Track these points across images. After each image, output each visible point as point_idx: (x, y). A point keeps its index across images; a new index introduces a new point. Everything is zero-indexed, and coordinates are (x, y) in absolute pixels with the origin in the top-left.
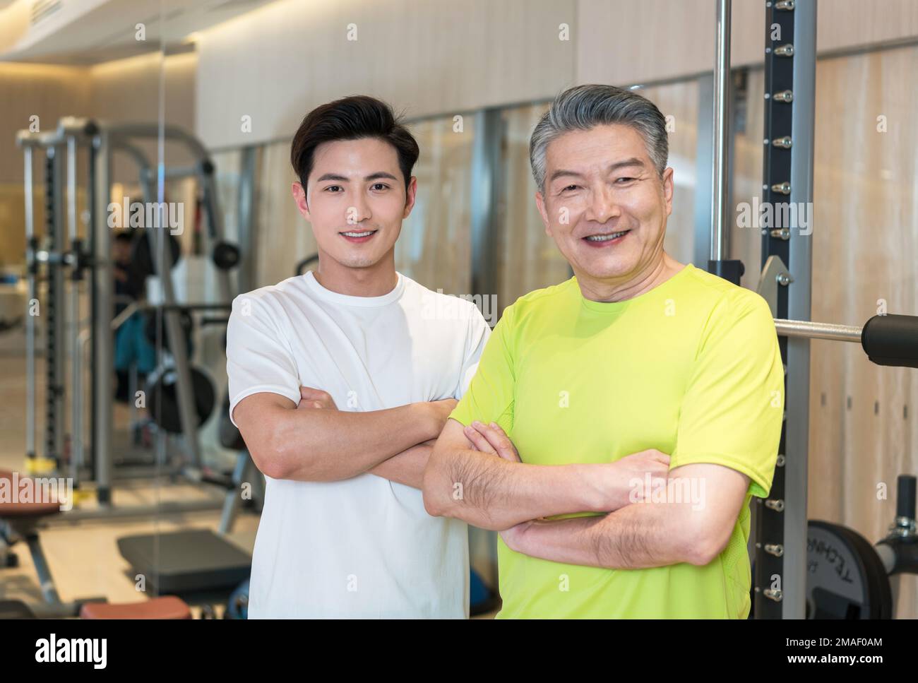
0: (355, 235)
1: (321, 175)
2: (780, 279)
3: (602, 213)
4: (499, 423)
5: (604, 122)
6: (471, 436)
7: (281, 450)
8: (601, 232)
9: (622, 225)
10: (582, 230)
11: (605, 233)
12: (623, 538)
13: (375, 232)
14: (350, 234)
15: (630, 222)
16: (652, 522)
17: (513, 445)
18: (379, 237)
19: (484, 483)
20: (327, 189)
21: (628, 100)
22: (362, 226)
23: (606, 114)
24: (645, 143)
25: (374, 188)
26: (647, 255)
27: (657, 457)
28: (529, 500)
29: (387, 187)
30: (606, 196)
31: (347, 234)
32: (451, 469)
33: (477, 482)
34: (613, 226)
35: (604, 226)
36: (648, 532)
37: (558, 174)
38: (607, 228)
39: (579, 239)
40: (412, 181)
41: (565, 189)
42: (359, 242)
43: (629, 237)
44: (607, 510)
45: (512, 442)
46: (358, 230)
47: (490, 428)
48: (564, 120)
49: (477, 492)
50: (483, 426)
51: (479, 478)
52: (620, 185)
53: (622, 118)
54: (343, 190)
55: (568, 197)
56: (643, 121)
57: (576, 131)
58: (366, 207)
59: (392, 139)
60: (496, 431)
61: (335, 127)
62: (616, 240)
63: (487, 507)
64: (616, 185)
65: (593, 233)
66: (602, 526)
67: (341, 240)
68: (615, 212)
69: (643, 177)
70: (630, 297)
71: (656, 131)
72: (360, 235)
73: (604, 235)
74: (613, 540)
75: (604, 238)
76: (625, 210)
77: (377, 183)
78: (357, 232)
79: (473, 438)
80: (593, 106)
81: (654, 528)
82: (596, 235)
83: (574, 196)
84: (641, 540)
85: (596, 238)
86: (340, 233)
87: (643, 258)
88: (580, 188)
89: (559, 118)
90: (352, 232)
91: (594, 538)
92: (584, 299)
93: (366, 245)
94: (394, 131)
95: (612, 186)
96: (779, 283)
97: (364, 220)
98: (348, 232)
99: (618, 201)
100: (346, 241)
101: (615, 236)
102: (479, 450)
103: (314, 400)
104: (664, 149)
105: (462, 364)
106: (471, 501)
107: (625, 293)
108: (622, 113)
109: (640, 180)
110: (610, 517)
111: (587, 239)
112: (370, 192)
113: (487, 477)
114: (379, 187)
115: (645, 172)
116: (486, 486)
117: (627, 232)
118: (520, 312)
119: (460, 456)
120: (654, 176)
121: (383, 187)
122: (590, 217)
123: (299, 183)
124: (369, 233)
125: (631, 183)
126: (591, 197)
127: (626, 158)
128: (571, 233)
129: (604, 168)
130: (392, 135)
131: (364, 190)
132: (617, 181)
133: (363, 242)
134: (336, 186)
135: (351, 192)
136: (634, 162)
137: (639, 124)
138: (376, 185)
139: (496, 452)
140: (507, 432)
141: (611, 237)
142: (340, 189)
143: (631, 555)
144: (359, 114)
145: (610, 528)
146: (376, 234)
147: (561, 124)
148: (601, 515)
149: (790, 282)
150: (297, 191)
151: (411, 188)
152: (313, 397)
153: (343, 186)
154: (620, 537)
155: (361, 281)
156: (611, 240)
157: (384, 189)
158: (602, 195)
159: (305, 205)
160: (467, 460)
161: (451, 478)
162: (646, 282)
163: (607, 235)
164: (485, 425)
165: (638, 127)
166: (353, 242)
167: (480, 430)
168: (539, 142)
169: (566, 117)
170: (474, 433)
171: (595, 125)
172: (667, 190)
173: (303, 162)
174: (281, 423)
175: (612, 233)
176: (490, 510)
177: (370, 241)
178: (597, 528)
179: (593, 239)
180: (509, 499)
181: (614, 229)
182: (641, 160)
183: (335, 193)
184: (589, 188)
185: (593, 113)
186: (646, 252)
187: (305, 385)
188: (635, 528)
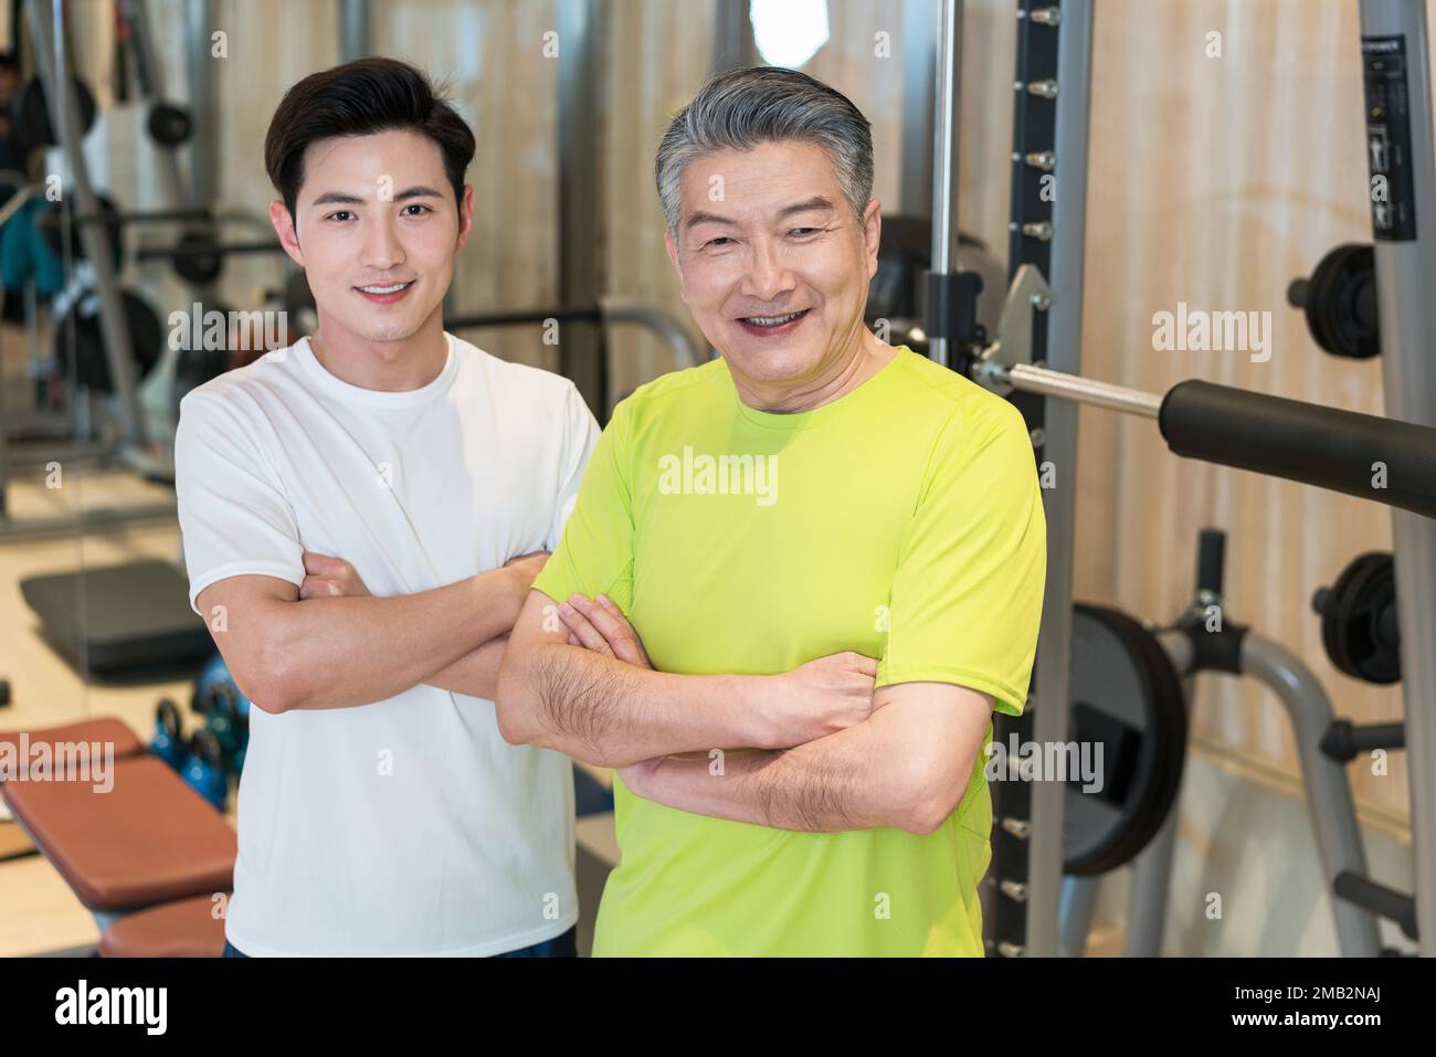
0: (379, 290)
1: (319, 194)
2: (1037, 299)
3: (769, 283)
4: (610, 595)
5: (772, 139)
6: (567, 620)
7: (280, 671)
8: (765, 313)
9: (797, 303)
10: (737, 307)
11: (772, 315)
12: (806, 794)
13: (411, 283)
14: (372, 290)
15: (810, 297)
16: (850, 771)
17: (636, 632)
18: (419, 291)
19: (592, 704)
20: (330, 217)
21: (810, 104)
22: (389, 276)
23: (775, 127)
24: (836, 169)
25: (406, 212)
26: (836, 345)
27: (856, 666)
28: (662, 730)
29: (429, 210)
30: (772, 257)
31: (366, 289)
32: (540, 678)
33: (581, 701)
34: (784, 304)
35: (770, 305)
36: (844, 787)
37: (699, 218)
38: (774, 308)
39: (730, 321)
40: (467, 193)
41: (710, 242)
42: (387, 302)
43: (809, 320)
44: (782, 746)
45: (631, 625)
46: (385, 282)
47: (598, 605)
48: (708, 133)
49: (581, 716)
50: (588, 603)
51: (584, 697)
52: (796, 240)
53: (801, 129)
54: (356, 218)
55: (716, 255)
56: (835, 135)
57: (728, 149)
58: (397, 246)
59: (434, 131)
60: (605, 610)
61: (338, 116)
62: (789, 325)
63: (598, 739)
64: (790, 238)
65: (752, 315)
66: (774, 772)
67: (358, 299)
68: (788, 284)
69: (832, 226)
70: (810, 406)
71: (854, 150)
72: (387, 290)
73: (769, 317)
74: (791, 794)
75: (769, 321)
76: (801, 279)
77: (412, 203)
78: (383, 286)
79: (571, 622)
80: (756, 112)
81: (853, 781)
82: (759, 317)
83: (724, 254)
84: (834, 797)
85: (757, 321)
86: (355, 288)
87: (831, 349)
88: (734, 241)
89: (702, 132)
90: (376, 285)
91: (762, 789)
92: (741, 403)
93: (398, 305)
94: (434, 115)
95: (783, 240)
96: (1035, 307)
97: (394, 266)
98: (369, 286)
99: (790, 265)
100: (366, 301)
101: (786, 318)
102: (583, 645)
103: (327, 579)
104: (866, 175)
105: (558, 491)
106: (572, 728)
107: (804, 400)
108: (800, 124)
109: (827, 231)
110: (786, 757)
111: (744, 321)
112: (400, 220)
113: (597, 692)
114: (415, 210)
115: (835, 217)
116: (595, 707)
117: (804, 313)
118: (640, 416)
119: (553, 658)
120: (850, 221)
121: (422, 210)
122: (747, 289)
123: (280, 202)
124: (402, 286)
125: (813, 236)
126: (749, 258)
127: (806, 197)
128: (719, 311)
129: (772, 214)
130: (432, 123)
131: (390, 216)
132: (791, 233)
133: (393, 301)
134: (345, 211)
135: (370, 221)
136: (819, 204)
137: (825, 140)
138: (410, 208)
139: (607, 646)
140: (624, 606)
141: (780, 320)
142: (351, 217)
143: (818, 817)
144: (376, 93)
145: (785, 774)
146: (414, 286)
147: (704, 139)
148: (772, 753)
149: (1051, 303)
150: (279, 215)
151: (466, 203)
152: (326, 572)
153: (357, 213)
154: (803, 792)
155: (390, 362)
156: (780, 324)
157: (422, 214)
158: (767, 256)
159: (294, 239)
160: (564, 665)
161: (541, 693)
162: (835, 384)
163: (774, 317)
164: (589, 600)
165: (825, 144)
166: (378, 302)
167: (583, 611)
168: (671, 161)
169: (713, 127)
170: (571, 616)
171: (757, 142)
172: (869, 235)
173: (287, 173)
174: (278, 625)
175: (783, 315)
176: (601, 742)
177: (406, 298)
178: (767, 774)
179: (752, 320)
180: (629, 726)
181: (785, 310)
182: (828, 200)
183: (343, 222)
184: (748, 243)
185: (756, 122)
186: (833, 342)
187: (312, 549)
188: (825, 778)
